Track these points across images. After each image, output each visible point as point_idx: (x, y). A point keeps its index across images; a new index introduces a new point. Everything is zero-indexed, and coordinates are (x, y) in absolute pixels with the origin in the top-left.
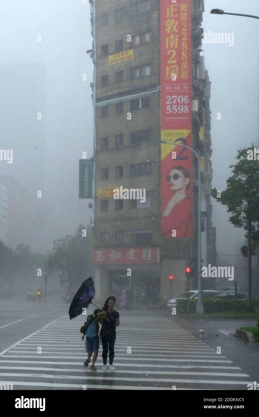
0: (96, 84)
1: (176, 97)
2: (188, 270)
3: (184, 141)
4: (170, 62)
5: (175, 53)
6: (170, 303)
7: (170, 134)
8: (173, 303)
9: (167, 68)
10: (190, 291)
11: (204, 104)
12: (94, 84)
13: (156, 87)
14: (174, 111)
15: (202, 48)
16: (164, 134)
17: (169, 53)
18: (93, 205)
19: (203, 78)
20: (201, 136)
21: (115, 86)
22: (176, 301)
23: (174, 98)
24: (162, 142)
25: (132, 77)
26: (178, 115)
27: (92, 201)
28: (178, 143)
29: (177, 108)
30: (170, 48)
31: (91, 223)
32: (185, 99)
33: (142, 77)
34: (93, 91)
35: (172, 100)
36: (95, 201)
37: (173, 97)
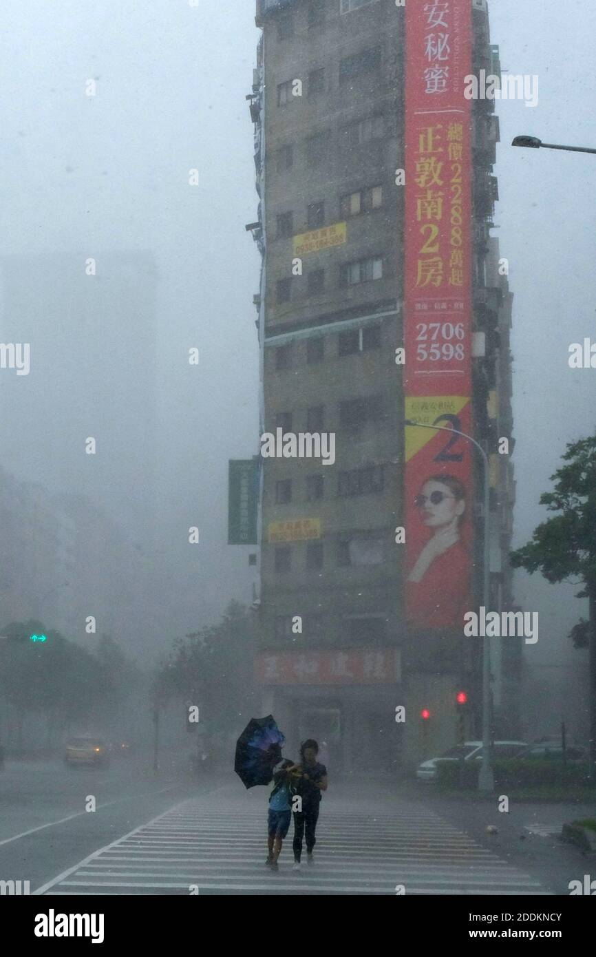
0: (266, 295)
1: (438, 325)
2: (462, 698)
3: (454, 420)
4: (425, 250)
5: (435, 230)
6: (424, 769)
7: (425, 407)
8: (430, 769)
9: (420, 263)
10: (468, 744)
11: (498, 340)
12: (262, 297)
13: (396, 303)
14: (434, 355)
15: (495, 219)
16: (412, 406)
17: (422, 230)
18: (259, 558)
19: (496, 285)
20: (492, 410)
21: (307, 303)
22: (436, 763)
23: (435, 328)
24: (409, 423)
25: (343, 284)
26: (442, 364)
27: (255, 549)
28: (442, 425)
29: (440, 349)
30: (425, 221)
31: (255, 597)
32: (456, 330)
33: (365, 280)
34: (258, 311)
35: (430, 332)
36: (263, 550)
37: (432, 325)
